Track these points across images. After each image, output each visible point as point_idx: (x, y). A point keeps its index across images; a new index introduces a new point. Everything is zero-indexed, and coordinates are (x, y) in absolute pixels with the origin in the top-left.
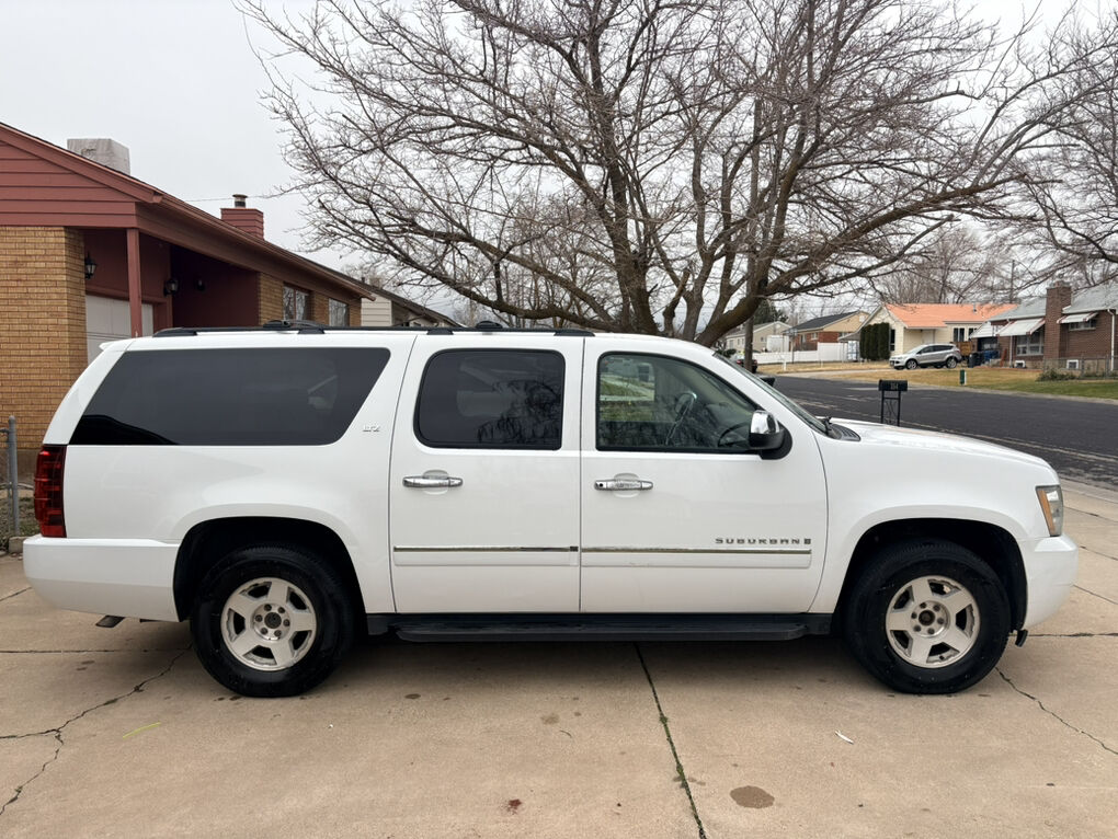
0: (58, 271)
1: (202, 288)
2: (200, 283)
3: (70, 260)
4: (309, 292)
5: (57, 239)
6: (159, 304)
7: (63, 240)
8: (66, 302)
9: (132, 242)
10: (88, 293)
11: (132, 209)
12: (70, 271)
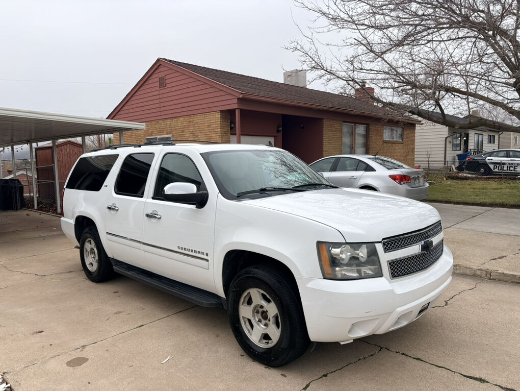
0: (218, 128)
1: (303, 128)
2: (302, 126)
3: (222, 123)
4: (368, 124)
5: (218, 115)
6: (276, 136)
7: (219, 116)
8: (220, 139)
9: (237, 113)
10: (231, 134)
11: (236, 101)
12: (222, 127)
